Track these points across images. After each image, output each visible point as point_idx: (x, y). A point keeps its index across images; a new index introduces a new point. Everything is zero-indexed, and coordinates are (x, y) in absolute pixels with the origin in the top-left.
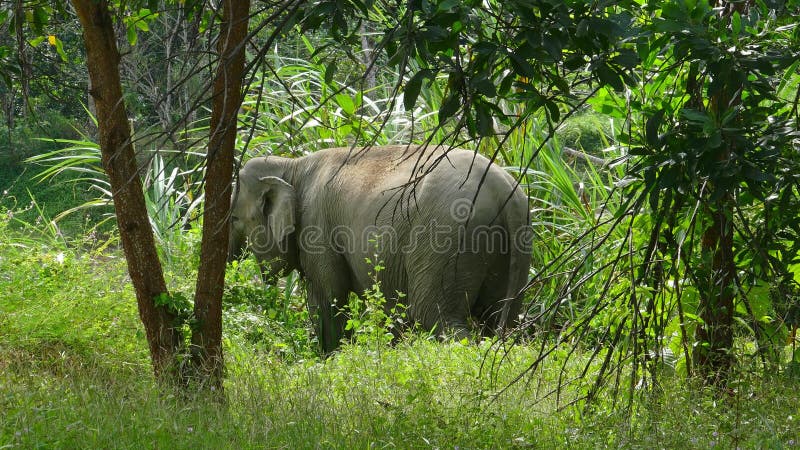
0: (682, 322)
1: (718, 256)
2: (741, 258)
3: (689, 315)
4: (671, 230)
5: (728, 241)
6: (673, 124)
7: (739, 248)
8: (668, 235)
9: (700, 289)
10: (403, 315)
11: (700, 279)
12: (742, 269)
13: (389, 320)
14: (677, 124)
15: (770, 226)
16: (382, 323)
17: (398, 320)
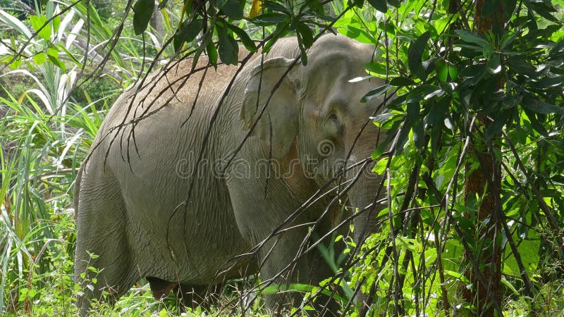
0: (442, 281)
1: (484, 204)
2: (510, 206)
3: (451, 273)
4: (431, 174)
5: (496, 187)
6: (438, 49)
7: (507, 195)
8: (428, 179)
9: (464, 242)
10: (95, 281)
11: (465, 232)
12: (510, 218)
13: (77, 286)
14: (443, 49)
15: (542, 169)
16: (68, 292)
17: (88, 286)
